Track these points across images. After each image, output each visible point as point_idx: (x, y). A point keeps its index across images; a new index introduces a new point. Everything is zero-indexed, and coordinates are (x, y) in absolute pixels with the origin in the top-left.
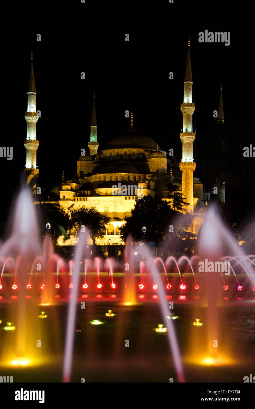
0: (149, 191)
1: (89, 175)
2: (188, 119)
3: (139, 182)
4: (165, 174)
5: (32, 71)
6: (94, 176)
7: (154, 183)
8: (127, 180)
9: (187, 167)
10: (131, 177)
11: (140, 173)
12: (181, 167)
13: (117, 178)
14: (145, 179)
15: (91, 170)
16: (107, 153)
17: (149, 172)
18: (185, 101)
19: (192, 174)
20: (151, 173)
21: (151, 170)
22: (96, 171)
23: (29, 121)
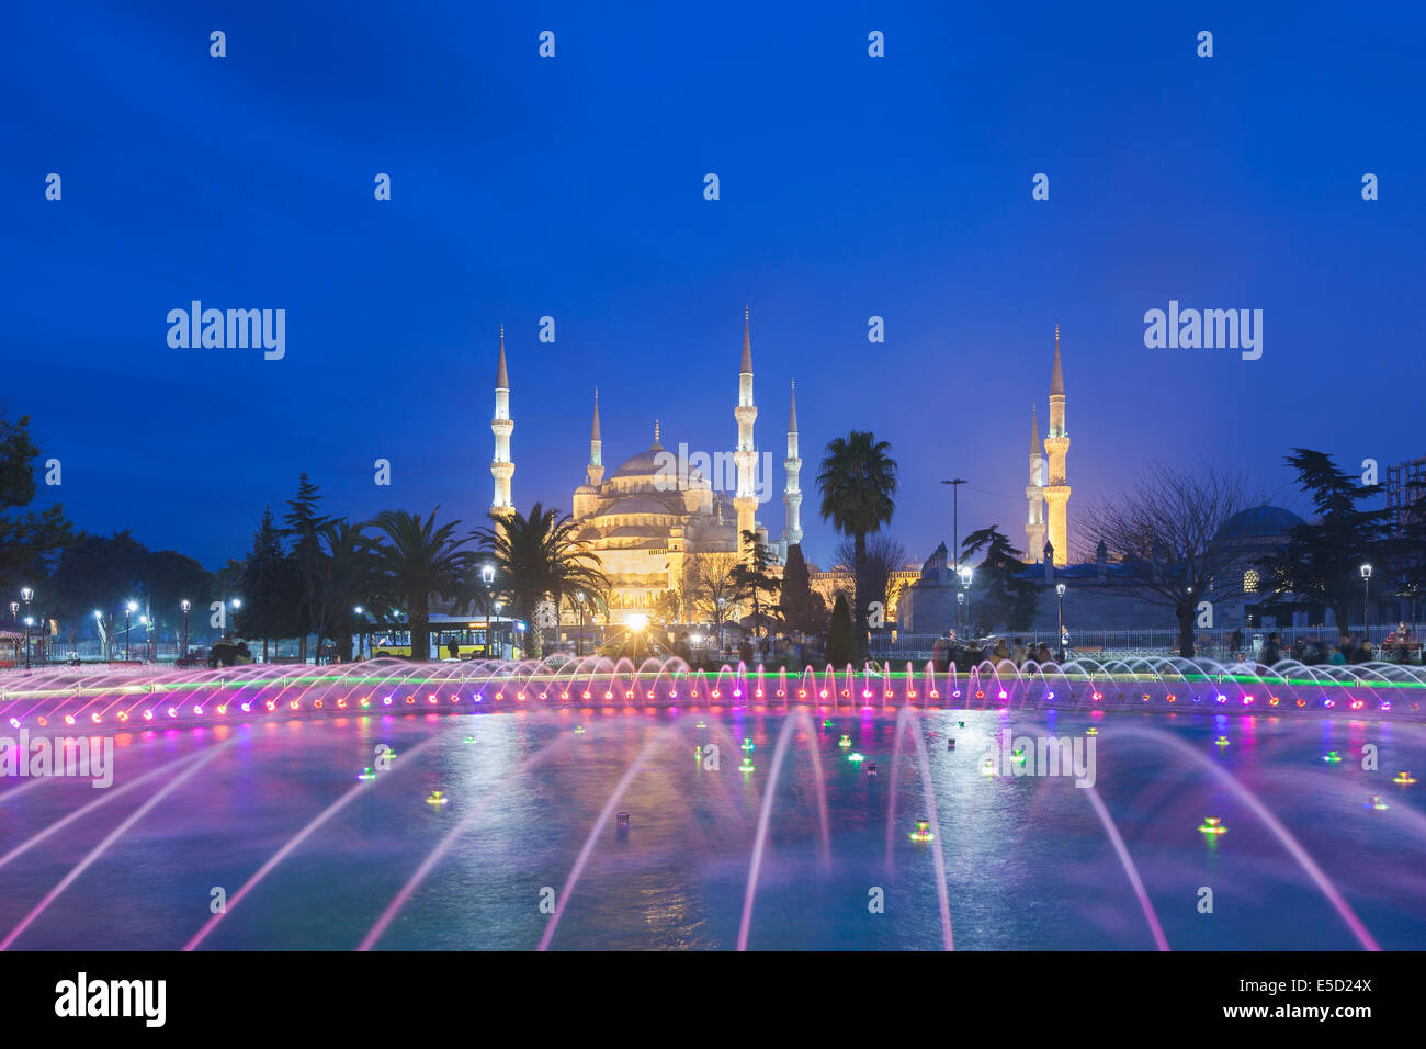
0: (687, 541)
1: (591, 516)
2: (746, 431)
3: (670, 528)
4: (709, 516)
5: (503, 356)
6: (600, 519)
7: (693, 530)
8: (652, 524)
9: (746, 504)
10: (658, 519)
11: (673, 513)
12: (736, 504)
13: (636, 520)
14: (679, 523)
15: (595, 509)
16: (620, 482)
17: (685, 513)
18: (742, 403)
19: (752, 515)
20: (689, 513)
21: (688, 510)
22: (602, 511)
23: (498, 433)
